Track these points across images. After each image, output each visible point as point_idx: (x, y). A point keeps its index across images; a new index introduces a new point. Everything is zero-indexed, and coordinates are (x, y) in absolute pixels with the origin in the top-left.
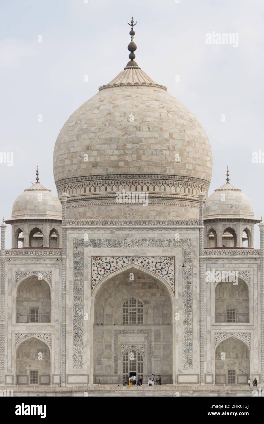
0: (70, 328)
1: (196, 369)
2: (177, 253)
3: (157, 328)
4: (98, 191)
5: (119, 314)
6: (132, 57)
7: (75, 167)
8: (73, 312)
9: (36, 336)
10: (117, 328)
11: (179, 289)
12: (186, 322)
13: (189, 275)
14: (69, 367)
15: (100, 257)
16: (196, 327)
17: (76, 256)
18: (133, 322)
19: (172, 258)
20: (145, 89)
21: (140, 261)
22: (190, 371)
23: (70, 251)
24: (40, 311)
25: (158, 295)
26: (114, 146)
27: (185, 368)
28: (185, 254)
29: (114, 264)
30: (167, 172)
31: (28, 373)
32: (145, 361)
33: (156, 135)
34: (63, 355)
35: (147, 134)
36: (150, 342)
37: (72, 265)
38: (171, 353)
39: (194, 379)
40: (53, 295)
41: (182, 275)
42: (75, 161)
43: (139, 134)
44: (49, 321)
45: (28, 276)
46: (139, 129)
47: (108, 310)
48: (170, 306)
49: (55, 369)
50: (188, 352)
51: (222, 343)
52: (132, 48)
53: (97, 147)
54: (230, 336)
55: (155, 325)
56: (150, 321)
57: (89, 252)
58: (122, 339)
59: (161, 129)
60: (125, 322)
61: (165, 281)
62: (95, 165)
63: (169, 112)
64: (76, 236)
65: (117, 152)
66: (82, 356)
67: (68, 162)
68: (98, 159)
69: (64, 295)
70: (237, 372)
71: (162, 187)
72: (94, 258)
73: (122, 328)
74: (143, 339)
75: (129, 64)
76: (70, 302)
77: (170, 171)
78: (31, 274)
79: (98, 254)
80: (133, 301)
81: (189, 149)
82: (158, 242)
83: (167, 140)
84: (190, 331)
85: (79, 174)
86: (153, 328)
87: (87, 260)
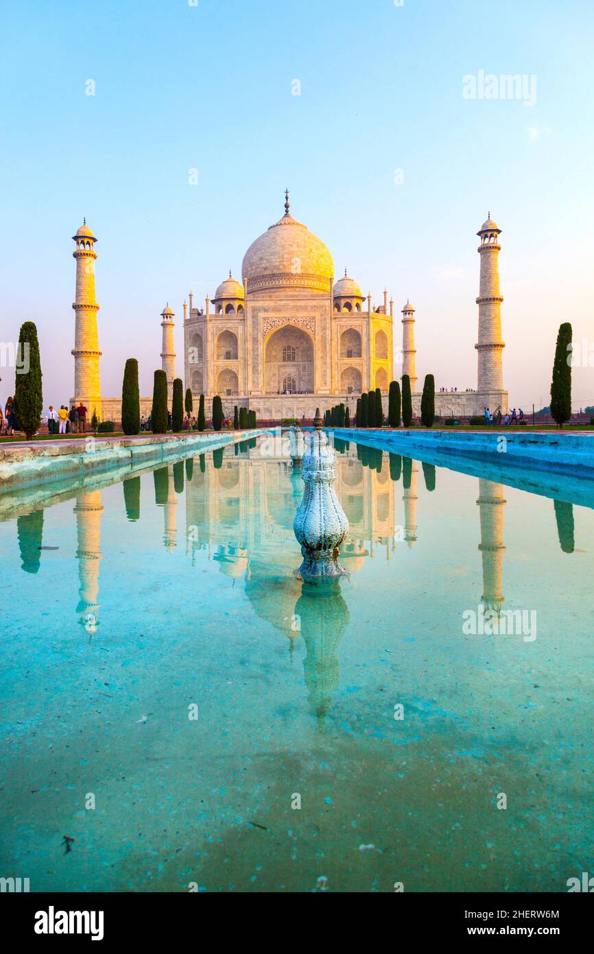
0: (250, 362)
1: (328, 387)
2: (317, 315)
3: (304, 363)
4: (267, 285)
5: (280, 355)
6: (287, 211)
7: (254, 271)
8: (252, 353)
9: (228, 368)
10: (279, 363)
11: (318, 337)
12: (322, 357)
13: (324, 329)
14: (250, 387)
15: (268, 318)
16: (328, 360)
17: (253, 317)
18: (289, 360)
19: (314, 318)
20: (295, 226)
21: (293, 320)
22: (325, 388)
23: (249, 316)
24: (232, 353)
25: (305, 343)
26: (277, 257)
27: (322, 386)
28: (321, 315)
29: (277, 322)
30: (309, 272)
31: (225, 391)
32: (297, 384)
33: (302, 250)
34: (246, 379)
35: (296, 249)
36: (299, 372)
37: (251, 324)
38: (313, 378)
39: (328, 392)
40: (239, 342)
41: (320, 328)
42: (254, 267)
43: (292, 249)
44: (237, 359)
45: (223, 330)
46: (291, 246)
47: (274, 353)
48: (312, 350)
49: (241, 387)
50: (324, 376)
51: (346, 370)
52: (287, 206)
53: (267, 258)
54: (350, 366)
55: (302, 361)
56: (300, 359)
57: (262, 315)
58: (283, 370)
59: (305, 247)
60: (284, 360)
61: (309, 332)
62: (265, 269)
63: (309, 237)
64: (253, 305)
65: (278, 260)
66: (258, 380)
67: (249, 269)
68: (267, 265)
69: (245, 341)
70: (354, 388)
71: (306, 282)
72: (264, 319)
73: (283, 363)
74: (295, 370)
75: (286, 215)
76: (250, 345)
77: (311, 271)
78: (225, 329)
79: (267, 316)
80: (289, 347)
81: (321, 259)
82: (305, 308)
83: (309, 253)
84: (325, 363)
85: (256, 275)
86: (301, 363)
87: (260, 321)
